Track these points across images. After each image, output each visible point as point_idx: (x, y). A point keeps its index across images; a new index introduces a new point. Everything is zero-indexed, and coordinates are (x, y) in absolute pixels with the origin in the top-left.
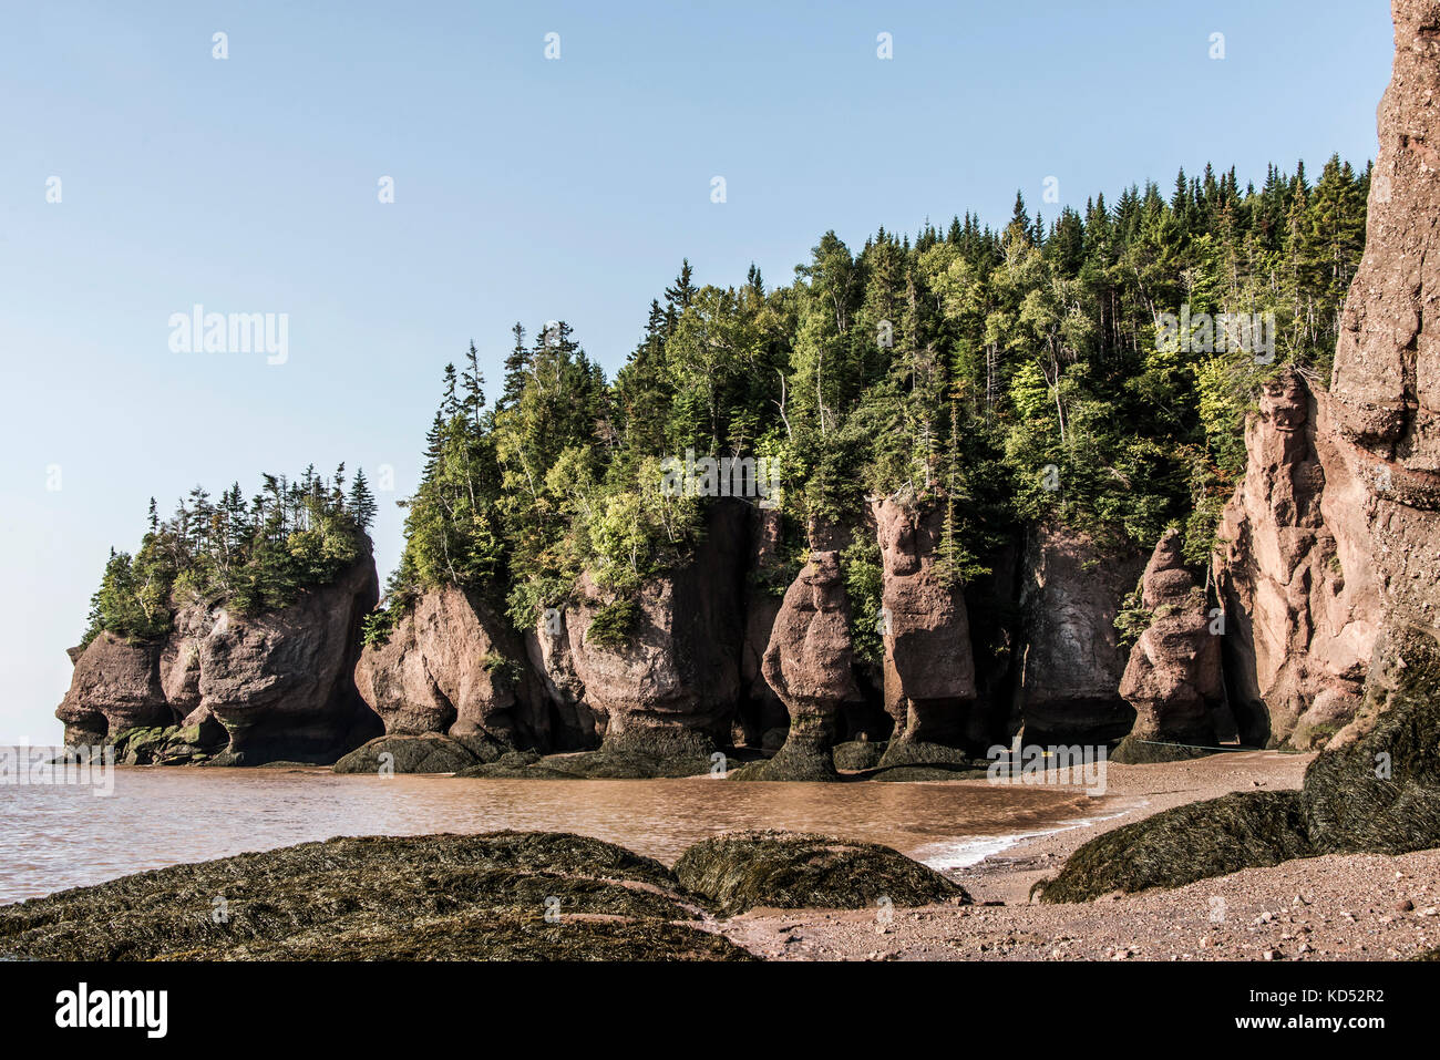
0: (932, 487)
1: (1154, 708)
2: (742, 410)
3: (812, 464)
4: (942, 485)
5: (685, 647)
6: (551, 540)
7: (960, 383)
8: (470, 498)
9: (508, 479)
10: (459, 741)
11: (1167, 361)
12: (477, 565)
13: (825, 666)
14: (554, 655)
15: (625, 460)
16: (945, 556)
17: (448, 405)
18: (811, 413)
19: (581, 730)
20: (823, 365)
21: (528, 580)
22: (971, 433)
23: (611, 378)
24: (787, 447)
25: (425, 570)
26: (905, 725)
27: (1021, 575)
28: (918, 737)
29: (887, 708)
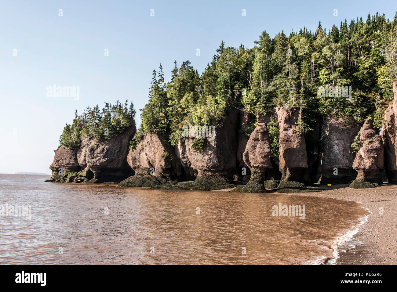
0: (295, 104)
1: (363, 172)
2: (238, 82)
3: (258, 98)
4: (298, 104)
5: (220, 150)
6: (182, 120)
7: (303, 74)
8: (159, 108)
9: (170, 102)
10: (155, 177)
11: (366, 68)
12: (161, 127)
13: (262, 157)
14: (182, 153)
15: (203, 96)
16: (299, 125)
17: (154, 82)
18: (258, 83)
19: (190, 175)
20: (263, 69)
21: (175, 132)
22: (306, 89)
23: (200, 74)
24: (251, 93)
25: (146, 128)
26: (286, 175)
27: (321, 131)
28: (290, 179)
29: (280, 170)
